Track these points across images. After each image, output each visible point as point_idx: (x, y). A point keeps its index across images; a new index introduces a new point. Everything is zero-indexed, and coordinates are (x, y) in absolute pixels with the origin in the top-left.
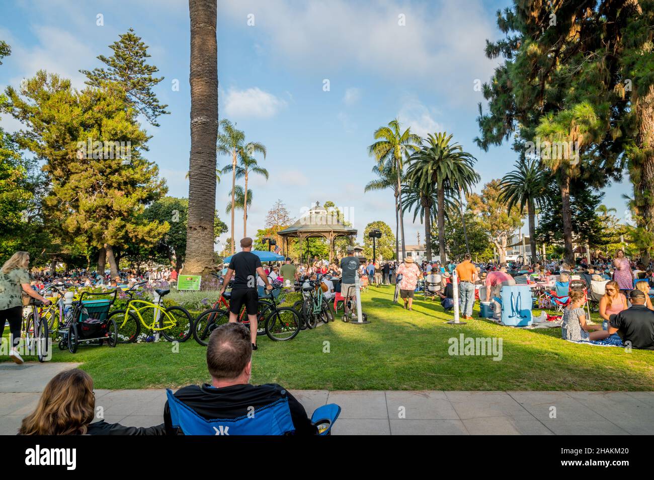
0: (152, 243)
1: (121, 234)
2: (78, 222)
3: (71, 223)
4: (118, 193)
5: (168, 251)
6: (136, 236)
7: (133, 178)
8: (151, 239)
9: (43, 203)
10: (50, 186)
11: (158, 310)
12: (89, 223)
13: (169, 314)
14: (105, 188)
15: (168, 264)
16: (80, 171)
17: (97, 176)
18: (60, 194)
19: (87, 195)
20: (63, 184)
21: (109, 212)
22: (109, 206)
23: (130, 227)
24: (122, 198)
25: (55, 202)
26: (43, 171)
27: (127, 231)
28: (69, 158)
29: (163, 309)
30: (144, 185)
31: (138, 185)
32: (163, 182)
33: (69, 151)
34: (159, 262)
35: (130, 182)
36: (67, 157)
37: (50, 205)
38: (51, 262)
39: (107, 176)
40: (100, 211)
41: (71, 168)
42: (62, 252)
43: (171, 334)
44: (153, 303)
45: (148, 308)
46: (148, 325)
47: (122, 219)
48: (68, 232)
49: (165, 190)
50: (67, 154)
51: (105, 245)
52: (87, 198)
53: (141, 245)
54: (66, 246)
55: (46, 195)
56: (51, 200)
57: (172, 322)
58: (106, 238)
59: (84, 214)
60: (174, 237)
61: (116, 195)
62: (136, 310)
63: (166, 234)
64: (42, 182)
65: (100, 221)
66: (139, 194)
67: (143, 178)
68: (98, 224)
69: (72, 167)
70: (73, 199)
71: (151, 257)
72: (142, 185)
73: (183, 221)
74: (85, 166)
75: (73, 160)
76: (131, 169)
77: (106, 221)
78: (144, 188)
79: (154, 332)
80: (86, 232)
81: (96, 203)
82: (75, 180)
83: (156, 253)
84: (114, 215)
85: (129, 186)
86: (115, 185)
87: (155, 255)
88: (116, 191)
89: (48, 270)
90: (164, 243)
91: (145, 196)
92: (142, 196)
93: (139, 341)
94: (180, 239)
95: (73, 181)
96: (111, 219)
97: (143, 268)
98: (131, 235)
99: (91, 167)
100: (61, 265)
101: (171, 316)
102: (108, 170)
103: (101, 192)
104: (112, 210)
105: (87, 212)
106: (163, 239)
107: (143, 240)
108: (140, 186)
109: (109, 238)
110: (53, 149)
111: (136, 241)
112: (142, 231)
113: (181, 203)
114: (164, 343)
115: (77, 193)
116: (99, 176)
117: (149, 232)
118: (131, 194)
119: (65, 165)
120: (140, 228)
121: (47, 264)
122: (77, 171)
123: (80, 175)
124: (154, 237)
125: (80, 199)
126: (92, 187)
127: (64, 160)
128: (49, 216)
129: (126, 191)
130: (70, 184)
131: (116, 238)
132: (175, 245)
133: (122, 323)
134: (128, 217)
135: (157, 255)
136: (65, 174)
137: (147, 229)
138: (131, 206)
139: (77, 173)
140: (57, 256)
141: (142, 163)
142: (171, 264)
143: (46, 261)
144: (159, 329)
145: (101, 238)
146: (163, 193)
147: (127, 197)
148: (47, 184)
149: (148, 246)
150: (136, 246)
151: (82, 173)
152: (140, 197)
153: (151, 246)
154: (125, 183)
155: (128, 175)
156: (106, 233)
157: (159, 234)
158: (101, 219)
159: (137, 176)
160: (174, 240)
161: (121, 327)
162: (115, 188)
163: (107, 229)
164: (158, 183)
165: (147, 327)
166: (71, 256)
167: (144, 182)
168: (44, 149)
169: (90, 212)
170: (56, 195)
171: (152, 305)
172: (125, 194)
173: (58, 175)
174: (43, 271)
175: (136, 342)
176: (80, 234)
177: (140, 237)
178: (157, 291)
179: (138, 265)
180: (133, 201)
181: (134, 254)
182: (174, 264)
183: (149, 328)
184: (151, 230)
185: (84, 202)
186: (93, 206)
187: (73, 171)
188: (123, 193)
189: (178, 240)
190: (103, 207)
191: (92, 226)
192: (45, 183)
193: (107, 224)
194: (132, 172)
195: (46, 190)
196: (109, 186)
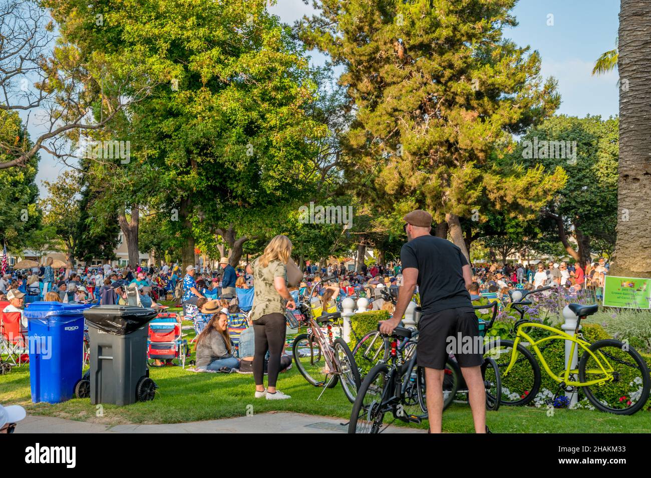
0: (533, 212)
1: (475, 194)
2: (400, 174)
3: (389, 178)
4: (467, 116)
5: (560, 227)
6: (502, 198)
7: (493, 84)
8: (531, 203)
9: (343, 142)
10: (353, 112)
11: (572, 344)
12: (420, 175)
13: (596, 354)
14: (442, 108)
15: (561, 254)
16: (399, 79)
17: (428, 87)
18: (370, 124)
19: (413, 123)
20: (374, 106)
21: (452, 154)
22: (452, 141)
23: (490, 180)
24: (474, 124)
25: (363, 140)
26: (340, 86)
27: (485, 189)
28: (381, 57)
29: (584, 345)
30: (514, 95)
31: (502, 95)
32: (551, 86)
33: (381, 43)
34: (543, 250)
35: (487, 91)
36: (378, 56)
37: (355, 147)
38: (357, 248)
39: (445, 84)
40: (436, 152)
41: (385, 75)
42: (374, 230)
43: (600, 396)
44: (563, 330)
45: (553, 341)
46: (556, 374)
47: (475, 166)
48: (384, 193)
49: (555, 103)
50: (377, 49)
51: (448, 217)
52: (413, 128)
53: (512, 215)
54: (380, 219)
55: (346, 129)
56: (356, 136)
57: (605, 371)
58: (449, 203)
59: (410, 158)
60: (574, 199)
61: (462, 120)
62: (531, 343)
63: (558, 192)
64: (340, 106)
65: (438, 171)
66: (506, 114)
67: (511, 83)
68: (434, 176)
69: (387, 72)
70: (389, 132)
71: (526, 239)
72: (509, 96)
73: (591, 165)
74: (408, 68)
75: (387, 60)
76: (488, 66)
77: (446, 171)
78: (513, 101)
79: (569, 388)
80: (413, 193)
81: (429, 138)
82: (392, 97)
83: (537, 230)
84: (461, 157)
85: (486, 99)
86: (460, 100)
87: (535, 235)
88: (463, 111)
89: (351, 262)
90: (553, 211)
91: (516, 117)
92: (511, 119)
93: (539, 403)
94: (587, 202)
95: (389, 100)
96: (455, 166)
97: (512, 262)
98: (492, 196)
99: (418, 71)
100: (371, 253)
101: (600, 359)
102: (448, 73)
103: (435, 116)
104: (457, 150)
105: (414, 154)
106: (551, 204)
107: (515, 206)
108: (506, 99)
109: (454, 202)
110: (355, 44)
111: (502, 207)
112: (513, 187)
113: (585, 126)
114: (586, 412)
115: (396, 122)
116: (432, 85)
117: (526, 190)
118: (490, 116)
119: (376, 70)
120: (510, 181)
121: (351, 251)
122: (395, 79)
123: (400, 86)
124: (537, 199)
125: (401, 132)
126: (420, 107)
127: (374, 62)
128: (354, 165)
129: (480, 110)
130: (384, 105)
131: (466, 204)
132: (576, 214)
133: (507, 365)
134: (485, 161)
135: (540, 236)
136: (375, 88)
137: (522, 183)
138: (491, 140)
139: (394, 83)
140: (366, 237)
141: (508, 50)
142: (567, 253)
143: (349, 246)
144: (578, 384)
145: (440, 204)
146: (551, 108)
147: (483, 121)
148: (348, 108)
149: (525, 216)
150: (499, 217)
151: (404, 83)
152: (507, 121)
153: (530, 217)
154: (479, 95)
155: (484, 77)
156: (447, 193)
157: (545, 192)
158: (438, 166)
159: (500, 79)
160: (573, 204)
161: (505, 374)
162: (461, 106)
163: (449, 185)
164: (541, 88)
165: (555, 377)
166: (388, 237)
167: (513, 90)
168: (342, 45)
169: (420, 155)
170: (363, 128)
171: (562, 335)
172: (479, 116)
173: (364, 90)
174: (342, 263)
175: (533, 405)
176: (405, 196)
177: (509, 199)
178: (572, 307)
179: (505, 255)
180: (494, 128)
181: (496, 233)
182: (573, 254)
183: (559, 379)
184: (531, 185)
185: (409, 136)
186: (424, 144)
187: (388, 80)
188: (476, 114)
189: (582, 204)
190: (441, 144)
191: (425, 180)
192: (345, 107)
193: (449, 175)
194: (491, 72)
195: (347, 118)
196: (450, 104)
